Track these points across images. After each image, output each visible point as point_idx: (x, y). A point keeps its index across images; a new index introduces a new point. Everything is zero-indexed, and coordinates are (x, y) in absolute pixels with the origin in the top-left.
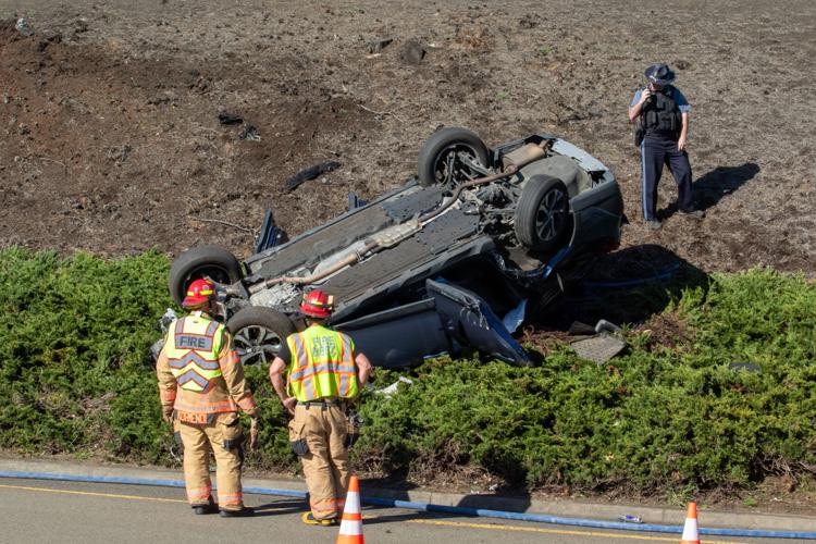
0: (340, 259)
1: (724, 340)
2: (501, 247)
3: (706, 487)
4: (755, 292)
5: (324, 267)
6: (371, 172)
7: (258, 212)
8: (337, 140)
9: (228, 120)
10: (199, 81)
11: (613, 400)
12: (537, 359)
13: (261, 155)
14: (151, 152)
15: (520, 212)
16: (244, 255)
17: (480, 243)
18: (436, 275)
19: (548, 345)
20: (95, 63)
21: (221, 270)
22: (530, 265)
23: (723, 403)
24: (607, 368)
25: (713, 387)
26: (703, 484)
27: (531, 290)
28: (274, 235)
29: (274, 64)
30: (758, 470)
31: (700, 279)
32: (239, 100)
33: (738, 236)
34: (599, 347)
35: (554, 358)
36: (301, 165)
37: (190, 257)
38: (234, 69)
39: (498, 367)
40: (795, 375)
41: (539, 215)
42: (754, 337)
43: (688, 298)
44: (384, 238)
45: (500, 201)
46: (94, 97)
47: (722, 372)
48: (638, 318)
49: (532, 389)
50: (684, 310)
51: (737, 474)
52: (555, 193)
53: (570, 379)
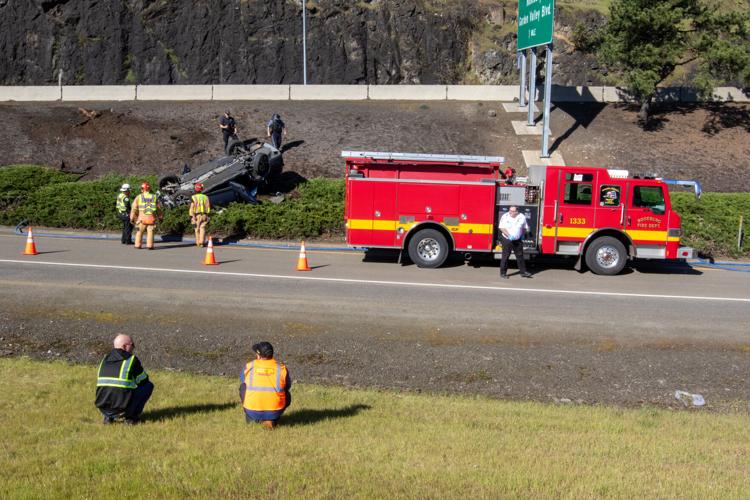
0: (205, 176)
1: (311, 197)
2: (250, 172)
3: (307, 237)
4: (319, 184)
5: (201, 178)
6: (213, 152)
7: (182, 163)
8: (204, 143)
9: (173, 138)
10: (164, 126)
11: (281, 214)
12: (260, 203)
13: (183, 148)
14: (152, 147)
15: (255, 163)
16: (178, 175)
17: (244, 171)
18: (233, 180)
19: (264, 199)
20: (134, 122)
21: (173, 180)
22: (258, 177)
23: (311, 214)
24: (280, 205)
25: (308, 209)
26: (306, 236)
27: (259, 184)
28: (187, 170)
29: (186, 122)
30: (321, 232)
31: (304, 180)
32: (176, 132)
33: (314, 169)
34: (277, 199)
35: (265, 202)
36: (194, 150)
37: (163, 176)
38: (174, 123)
39: (249, 205)
40: (330, 206)
41: (260, 164)
42: (319, 196)
43: (301, 186)
44: (218, 170)
45: (249, 160)
46: (134, 132)
47: (311, 205)
48: (288, 191)
49: (259, 211)
50: (300, 189)
51: (315, 233)
52: (264, 158)
53: (269, 208)
